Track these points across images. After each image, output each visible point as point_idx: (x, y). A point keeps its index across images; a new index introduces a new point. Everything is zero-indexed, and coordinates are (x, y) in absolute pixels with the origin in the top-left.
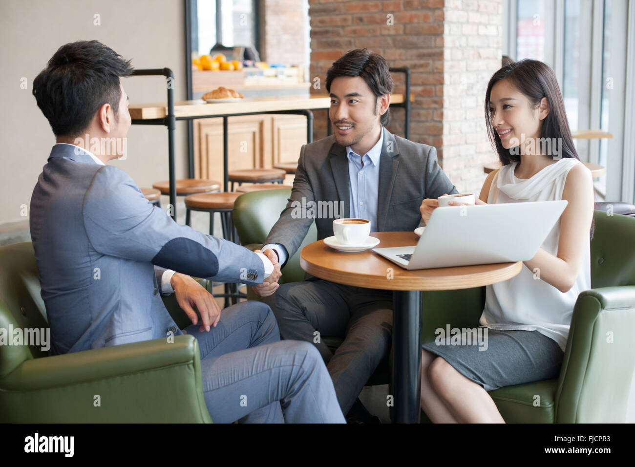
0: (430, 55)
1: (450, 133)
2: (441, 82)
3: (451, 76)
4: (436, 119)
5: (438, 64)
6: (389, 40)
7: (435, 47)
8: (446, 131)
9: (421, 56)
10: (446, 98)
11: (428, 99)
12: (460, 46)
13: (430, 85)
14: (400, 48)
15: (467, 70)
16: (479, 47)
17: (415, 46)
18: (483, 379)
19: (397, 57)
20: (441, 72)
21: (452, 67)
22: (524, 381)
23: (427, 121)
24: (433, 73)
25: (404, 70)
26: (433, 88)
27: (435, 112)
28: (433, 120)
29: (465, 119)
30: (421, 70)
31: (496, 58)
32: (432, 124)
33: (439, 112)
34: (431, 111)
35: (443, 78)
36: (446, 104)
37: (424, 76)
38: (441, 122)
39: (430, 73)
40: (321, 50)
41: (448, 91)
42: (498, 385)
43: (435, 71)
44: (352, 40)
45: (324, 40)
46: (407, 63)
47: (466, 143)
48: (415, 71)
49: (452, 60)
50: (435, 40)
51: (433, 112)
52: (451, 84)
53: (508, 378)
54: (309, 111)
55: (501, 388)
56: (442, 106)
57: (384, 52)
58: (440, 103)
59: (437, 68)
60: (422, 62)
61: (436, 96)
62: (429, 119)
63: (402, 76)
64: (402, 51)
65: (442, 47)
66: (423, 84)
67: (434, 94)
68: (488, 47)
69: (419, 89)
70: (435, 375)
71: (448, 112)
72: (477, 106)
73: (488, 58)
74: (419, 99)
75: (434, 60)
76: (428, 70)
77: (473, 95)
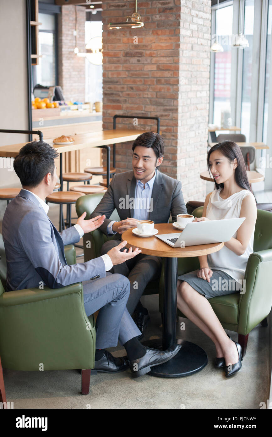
0: (171, 110)
1: (181, 152)
2: (177, 125)
3: (182, 121)
4: (173, 145)
5: (175, 115)
6: (148, 100)
7: (173, 106)
8: (179, 152)
9: (166, 110)
10: (179, 134)
11: (169, 134)
12: (187, 104)
13: (170, 126)
14: (154, 105)
15: (190, 117)
16: (197, 104)
17: (162, 105)
18: (205, 293)
19: (152, 110)
20: (176, 120)
21: (182, 116)
23: (168, 146)
24: (172, 120)
25: (156, 118)
26: (172, 128)
27: (173, 141)
28: (172, 145)
29: (189, 144)
30: (165, 118)
31: (206, 109)
32: (171, 147)
33: (175, 141)
34: (171, 141)
35: (178, 123)
36: (179, 137)
37: (167, 121)
38: (176, 147)
39: (170, 120)
40: (109, 104)
41: (181, 130)
42: (212, 296)
43: (173, 119)
44: (127, 99)
45: (111, 98)
46: (158, 114)
47: (189, 157)
48: (162, 118)
49: (182, 112)
50: (173, 102)
51: (172, 141)
52: (182, 126)
54: (108, 146)
56: (177, 138)
57: (145, 107)
58: (175, 136)
59: (174, 117)
60: (166, 113)
61: (174, 132)
62: (170, 144)
63: (155, 121)
64: (155, 107)
65: (177, 106)
66: (167, 126)
67: (172, 132)
68: (202, 103)
69: (164, 128)
70: (183, 290)
71: (180, 141)
72: (195, 136)
73: (201, 109)
74: (164, 133)
75: (172, 113)
76: (169, 118)
77: (193, 130)
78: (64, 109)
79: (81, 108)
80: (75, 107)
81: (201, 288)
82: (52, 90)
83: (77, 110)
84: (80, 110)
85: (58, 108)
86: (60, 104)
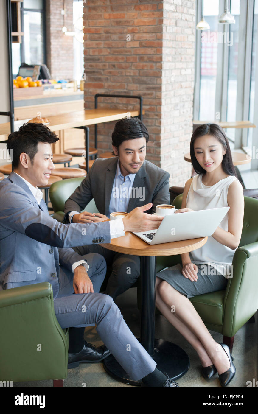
0: (154, 88)
1: (164, 132)
2: (160, 104)
3: (165, 100)
4: (157, 125)
5: (158, 93)
6: (130, 78)
7: (157, 84)
8: (162, 131)
9: (148, 89)
10: (163, 113)
11: (153, 113)
12: (171, 82)
13: (153, 105)
14: (136, 83)
15: (174, 96)
16: (181, 82)
17: (145, 83)
18: (186, 292)
19: (135, 89)
20: (160, 98)
21: (166, 95)
22: (207, 292)
23: (152, 126)
24: (155, 98)
25: (139, 97)
26: (155, 107)
27: (156, 121)
28: (155, 125)
29: (173, 123)
30: (149, 96)
31: (191, 87)
32: (155, 127)
33: (159, 121)
34: (154, 120)
35: (161, 102)
36: (163, 116)
37: (150, 100)
38: (160, 126)
39: (153, 98)
40: (91, 82)
41: (165, 109)
42: (194, 294)
43: (157, 97)
44: (109, 77)
45: (92, 76)
46: (141, 92)
47: (174, 137)
48: (145, 97)
49: (166, 91)
50: (157, 80)
51: (155, 121)
52: (165, 105)
53: (200, 291)
54: (87, 127)
55: (196, 296)
56: (160, 117)
57: (127, 85)
58: (159, 116)
59: (157, 96)
60: (149, 92)
61: (157, 111)
62: (153, 125)
63: (138, 100)
64: (138, 85)
65: (161, 84)
66: (150, 105)
67: (156, 111)
68: (187, 81)
69: (147, 107)
71: (163, 121)
72: (180, 115)
73: (186, 87)
74: (147, 113)
75: (156, 91)
76: (152, 97)
77: (178, 109)
78: (47, 88)
79: (65, 86)
80: (59, 85)
81: (182, 287)
82: (37, 69)
83: (61, 88)
84: (64, 89)
85: (41, 86)
86: (43, 83)
